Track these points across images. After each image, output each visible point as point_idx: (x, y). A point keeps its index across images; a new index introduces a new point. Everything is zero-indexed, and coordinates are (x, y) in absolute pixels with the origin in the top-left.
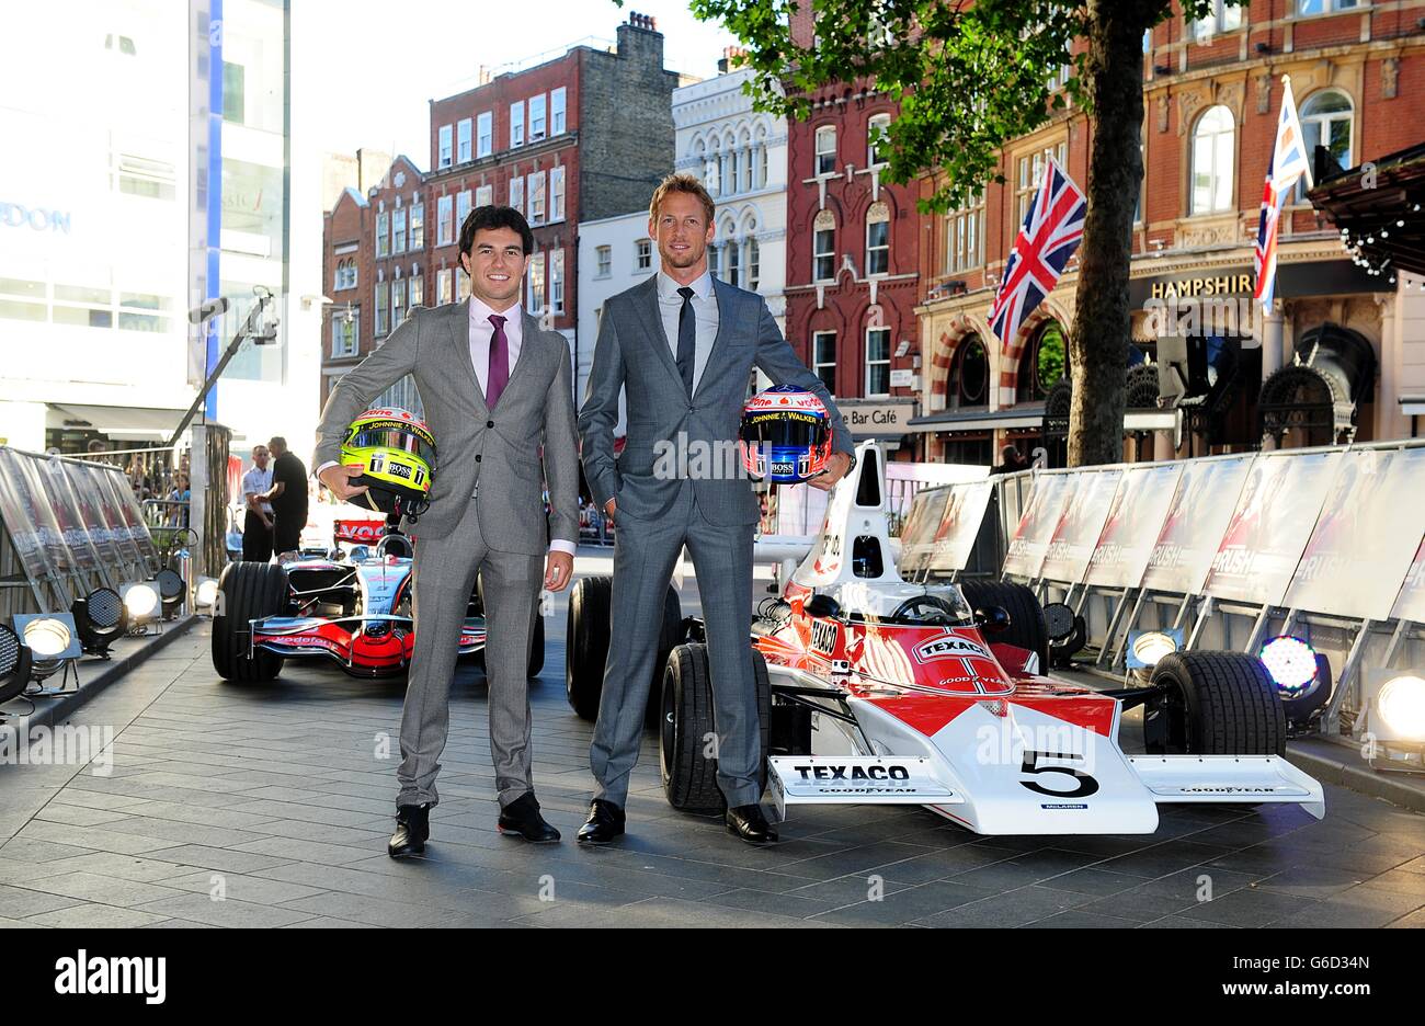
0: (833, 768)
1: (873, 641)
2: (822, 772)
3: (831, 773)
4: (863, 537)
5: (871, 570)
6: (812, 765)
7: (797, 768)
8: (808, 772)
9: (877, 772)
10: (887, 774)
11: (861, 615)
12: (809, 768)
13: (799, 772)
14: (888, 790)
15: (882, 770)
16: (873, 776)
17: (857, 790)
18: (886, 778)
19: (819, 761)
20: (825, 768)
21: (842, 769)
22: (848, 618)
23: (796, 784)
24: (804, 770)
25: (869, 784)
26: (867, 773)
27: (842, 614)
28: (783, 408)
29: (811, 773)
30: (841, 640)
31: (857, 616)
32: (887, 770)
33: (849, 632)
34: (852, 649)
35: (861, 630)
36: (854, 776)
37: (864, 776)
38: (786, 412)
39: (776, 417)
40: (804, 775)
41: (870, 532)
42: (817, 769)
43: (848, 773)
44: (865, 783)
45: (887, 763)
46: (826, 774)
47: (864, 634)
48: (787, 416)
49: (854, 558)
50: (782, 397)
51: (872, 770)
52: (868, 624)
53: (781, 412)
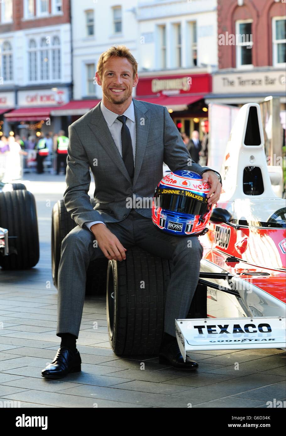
0: (220, 326)
1: (254, 238)
2: (213, 329)
3: (218, 330)
4: (250, 167)
5: (256, 190)
6: (206, 325)
7: (195, 327)
8: (203, 329)
9: (250, 329)
10: (257, 329)
11: (246, 221)
12: (204, 327)
13: (197, 329)
14: (256, 340)
15: (254, 326)
16: (247, 331)
17: (235, 341)
18: (255, 332)
19: (210, 322)
20: (214, 326)
21: (226, 326)
22: (238, 223)
23: (195, 337)
24: (200, 328)
25: (245, 336)
26: (243, 329)
27: (233, 221)
28: (183, 187)
29: (205, 330)
30: (233, 239)
31: (244, 222)
32: (257, 326)
33: (239, 233)
34: (240, 245)
35: (246, 232)
36: (235, 331)
37: (241, 331)
38: (185, 191)
39: (177, 192)
40: (201, 332)
41: (254, 164)
42: (209, 327)
43: (230, 329)
44: (242, 336)
45: (257, 322)
46: (215, 331)
47: (248, 234)
48: (184, 193)
49: (244, 182)
50: (185, 180)
51: (247, 326)
52: (250, 228)
53: (181, 190)
